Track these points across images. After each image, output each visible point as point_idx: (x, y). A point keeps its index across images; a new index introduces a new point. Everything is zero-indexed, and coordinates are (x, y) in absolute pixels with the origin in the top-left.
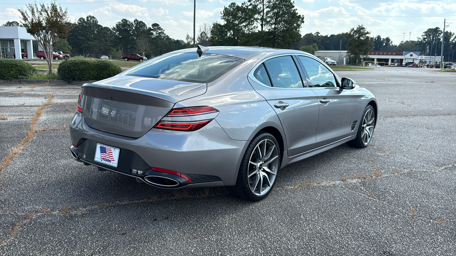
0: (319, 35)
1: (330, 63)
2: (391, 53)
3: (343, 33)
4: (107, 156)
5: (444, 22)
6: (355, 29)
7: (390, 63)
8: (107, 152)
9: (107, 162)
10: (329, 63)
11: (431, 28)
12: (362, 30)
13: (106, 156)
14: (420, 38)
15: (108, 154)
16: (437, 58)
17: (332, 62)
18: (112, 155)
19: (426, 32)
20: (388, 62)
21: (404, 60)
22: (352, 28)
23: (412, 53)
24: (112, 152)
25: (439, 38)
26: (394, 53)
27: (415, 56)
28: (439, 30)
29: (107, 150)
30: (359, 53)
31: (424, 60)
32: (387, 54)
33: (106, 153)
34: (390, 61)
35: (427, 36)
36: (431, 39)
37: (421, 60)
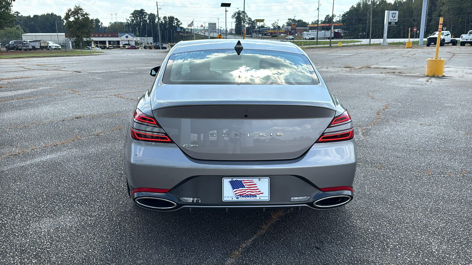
0: (19, 15)
1: (54, 47)
2: (107, 35)
3: (48, 14)
4: (247, 191)
5: (156, 4)
6: (73, 10)
7: (107, 45)
8: (245, 185)
9: (248, 198)
10: (52, 47)
11: (137, 10)
12: (79, 11)
13: (245, 191)
14: (128, 20)
15: (247, 187)
16: (149, 39)
17: (55, 46)
18: (257, 187)
19: (133, 14)
20: (106, 44)
21: (121, 42)
22: (68, 8)
23: (127, 35)
24: (256, 184)
25: (146, 20)
26: (110, 35)
27: (130, 38)
28: (144, 12)
29: (244, 183)
30: (82, 36)
31: (139, 41)
32: (103, 36)
33: (245, 187)
34: (107, 43)
35: (134, 18)
36: (139, 20)
37: (136, 41)
